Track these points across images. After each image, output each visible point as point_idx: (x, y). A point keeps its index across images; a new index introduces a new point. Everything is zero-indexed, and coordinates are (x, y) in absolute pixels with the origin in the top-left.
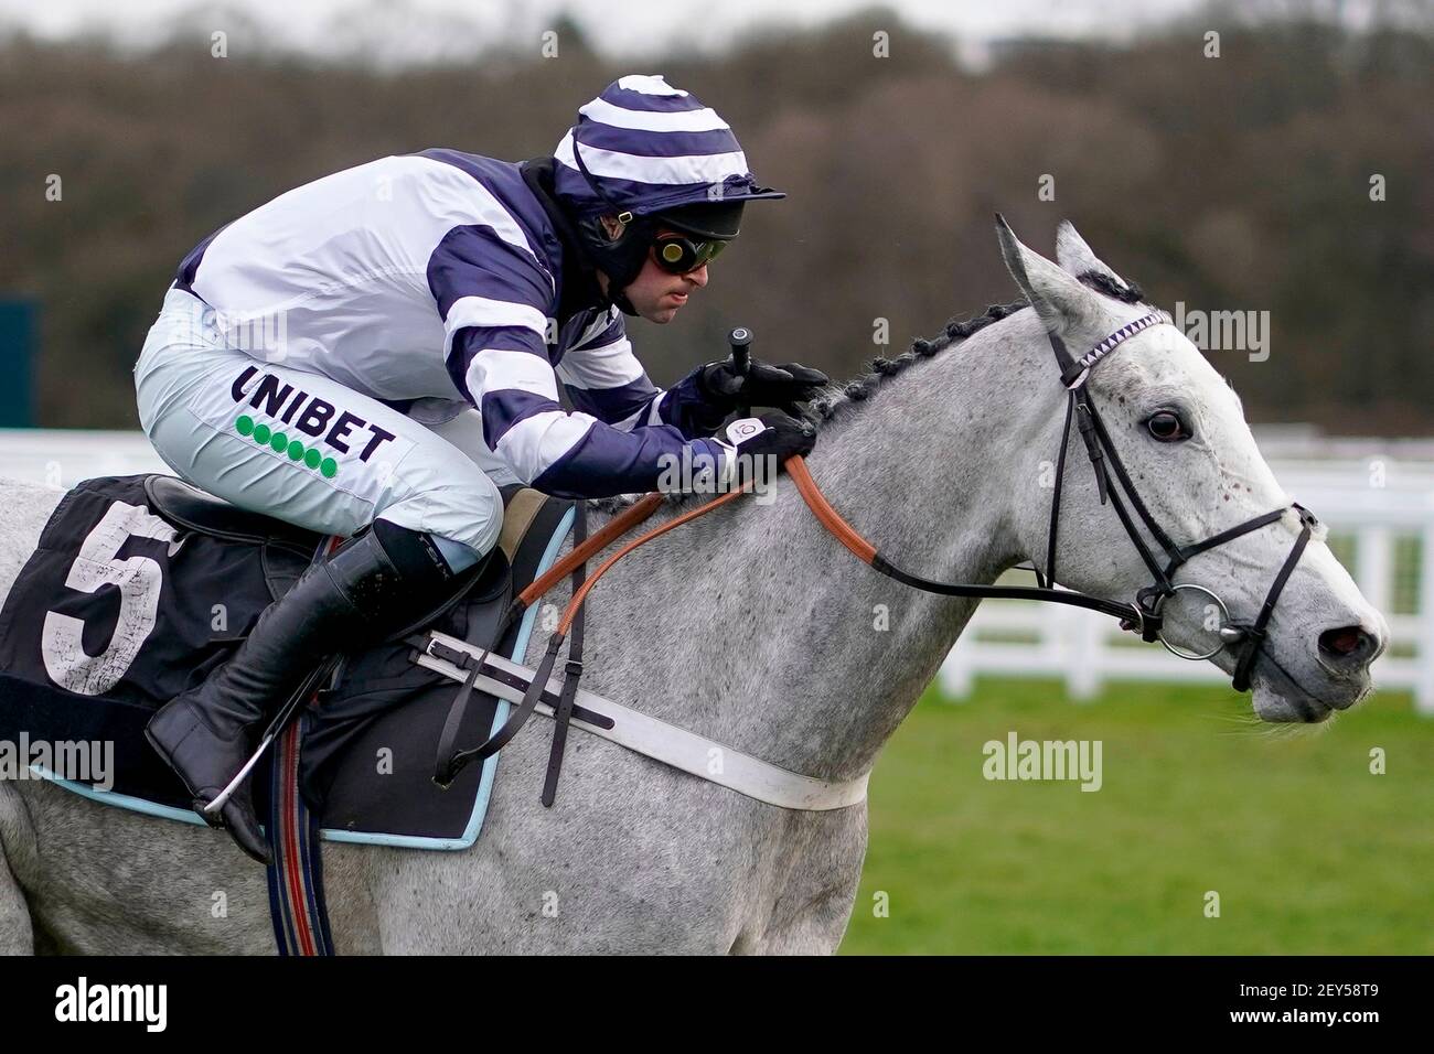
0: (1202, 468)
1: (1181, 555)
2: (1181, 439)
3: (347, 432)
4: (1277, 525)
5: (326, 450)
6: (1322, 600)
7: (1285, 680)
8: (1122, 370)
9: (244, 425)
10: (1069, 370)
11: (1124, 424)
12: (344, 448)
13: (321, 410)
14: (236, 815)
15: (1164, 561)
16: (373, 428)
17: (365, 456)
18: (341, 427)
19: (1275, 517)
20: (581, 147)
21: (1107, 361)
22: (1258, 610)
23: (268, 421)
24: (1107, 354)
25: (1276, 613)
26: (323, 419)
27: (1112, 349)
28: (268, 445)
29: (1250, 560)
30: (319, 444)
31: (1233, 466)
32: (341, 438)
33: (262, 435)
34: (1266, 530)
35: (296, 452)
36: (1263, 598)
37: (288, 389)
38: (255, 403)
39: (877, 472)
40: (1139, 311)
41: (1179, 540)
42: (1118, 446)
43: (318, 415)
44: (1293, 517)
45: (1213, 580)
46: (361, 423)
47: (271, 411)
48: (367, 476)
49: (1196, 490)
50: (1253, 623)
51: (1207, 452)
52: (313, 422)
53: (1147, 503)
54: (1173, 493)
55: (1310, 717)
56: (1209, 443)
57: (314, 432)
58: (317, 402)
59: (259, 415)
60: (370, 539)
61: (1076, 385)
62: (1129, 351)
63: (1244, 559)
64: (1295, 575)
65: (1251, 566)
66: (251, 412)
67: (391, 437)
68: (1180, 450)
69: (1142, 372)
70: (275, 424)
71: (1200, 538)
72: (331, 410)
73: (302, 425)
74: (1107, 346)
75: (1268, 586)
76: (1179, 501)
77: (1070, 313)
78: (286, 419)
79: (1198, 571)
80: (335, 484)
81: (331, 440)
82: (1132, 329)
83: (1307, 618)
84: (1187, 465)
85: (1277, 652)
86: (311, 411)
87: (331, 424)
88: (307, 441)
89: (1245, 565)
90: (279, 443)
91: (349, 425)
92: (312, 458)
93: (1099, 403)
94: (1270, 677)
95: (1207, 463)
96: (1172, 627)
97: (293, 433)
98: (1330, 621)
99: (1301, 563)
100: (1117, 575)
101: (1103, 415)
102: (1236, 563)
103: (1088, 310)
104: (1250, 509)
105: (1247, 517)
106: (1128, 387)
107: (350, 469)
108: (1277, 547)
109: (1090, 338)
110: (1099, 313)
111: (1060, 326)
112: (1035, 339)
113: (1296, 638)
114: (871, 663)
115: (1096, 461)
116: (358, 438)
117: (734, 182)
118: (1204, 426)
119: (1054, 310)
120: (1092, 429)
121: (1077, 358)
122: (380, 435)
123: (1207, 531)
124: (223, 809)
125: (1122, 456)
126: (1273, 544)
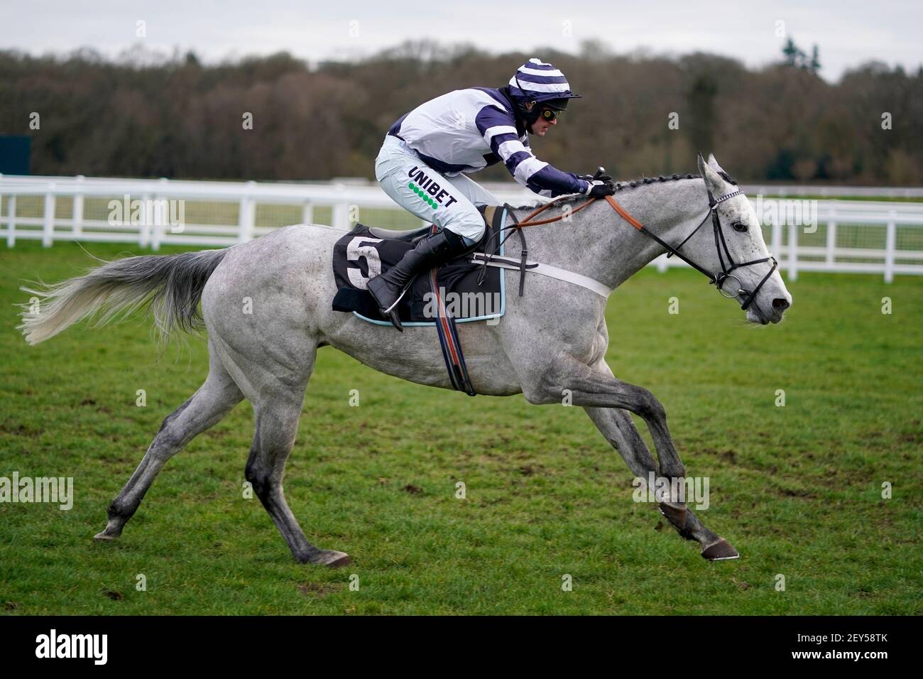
0: (747, 241)
1: (735, 266)
2: (743, 231)
3: (443, 196)
4: (766, 263)
5: (435, 200)
6: (776, 289)
7: (758, 311)
8: (729, 206)
9: (411, 186)
10: (712, 203)
11: (726, 223)
12: (441, 201)
13: (436, 187)
14: (394, 315)
15: (728, 267)
16: (451, 197)
17: (447, 205)
18: (441, 194)
19: (766, 260)
20: (519, 81)
21: (724, 203)
22: (755, 288)
23: (419, 186)
24: (725, 200)
25: (760, 290)
26: (436, 190)
27: (727, 199)
28: (417, 194)
29: (756, 272)
30: (433, 198)
31: (756, 242)
32: (440, 198)
33: (416, 190)
34: (762, 264)
35: (426, 199)
36: (757, 285)
37: (427, 177)
38: (416, 180)
39: (641, 211)
40: (735, 189)
41: (736, 261)
42: (723, 229)
43: (435, 189)
44: (771, 261)
45: (744, 276)
46: (447, 194)
47: (420, 184)
48: (447, 211)
49: (744, 247)
50: (752, 291)
51: (750, 236)
52: (433, 190)
53: (728, 248)
54: (737, 247)
55: (764, 323)
56: (751, 234)
57: (433, 194)
58: (435, 184)
59: (416, 184)
60: (442, 235)
61: (714, 208)
62: (731, 201)
63: (754, 271)
64: (769, 280)
65: (756, 274)
66: (414, 183)
67: (456, 201)
68: (743, 234)
69: (735, 208)
70: (421, 188)
71: (742, 262)
72: (439, 187)
73: (429, 191)
74: (725, 197)
75: (760, 281)
76: (738, 250)
77: (716, 186)
78: (425, 187)
79: (739, 272)
80: (436, 211)
81: (437, 197)
82: (734, 194)
83: (770, 294)
84: (743, 239)
85: (757, 301)
86: (432, 187)
87: (438, 192)
88: (430, 196)
89: (754, 273)
90: (421, 194)
91: (444, 194)
92: (430, 202)
93: (719, 214)
94: (753, 309)
95: (749, 240)
96: (725, 286)
97: (426, 192)
98: (777, 296)
99: (771, 276)
100: (713, 268)
101: (720, 219)
102: (751, 272)
103: (722, 186)
104: (759, 256)
105: (757, 259)
106: (730, 212)
107: (441, 209)
108: (765, 270)
109: (721, 194)
110: (724, 187)
111: (712, 189)
112: (703, 190)
113: (765, 299)
114: (629, 260)
115: (716, 232)
116: (446, 199)
117: (567, 92)
118: (751, 230)
119: (711, 184)
120: (717, 224)
121: (715, 199)
122: (453, 200)
123: (745, 261)
124: (390, 313)
125: (723, 232)
126: (764, 269)
